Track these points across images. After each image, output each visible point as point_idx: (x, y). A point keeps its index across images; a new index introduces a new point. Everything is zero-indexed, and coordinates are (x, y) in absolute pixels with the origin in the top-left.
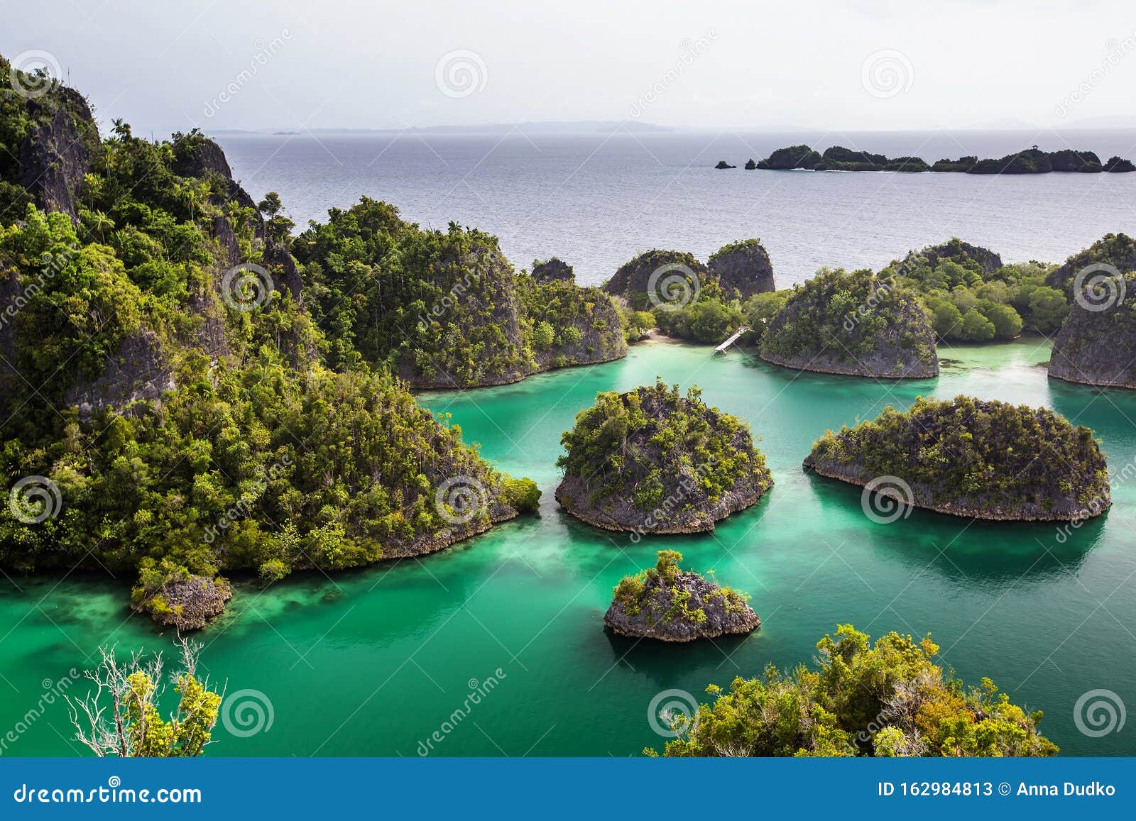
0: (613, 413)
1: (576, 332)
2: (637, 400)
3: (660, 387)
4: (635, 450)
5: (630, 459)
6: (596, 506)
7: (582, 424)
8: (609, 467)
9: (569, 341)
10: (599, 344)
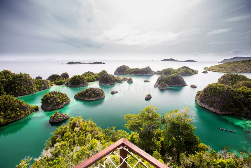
0: (48, 95)
1: (43, 85)
2: (51, 93)
3: (54, 91)
4: (51, 99)
5: (51, 100)
6: (47, 107)
7: (44, 97)
8: (48, 102)
9: (42, 87)
10: (46, 87)
